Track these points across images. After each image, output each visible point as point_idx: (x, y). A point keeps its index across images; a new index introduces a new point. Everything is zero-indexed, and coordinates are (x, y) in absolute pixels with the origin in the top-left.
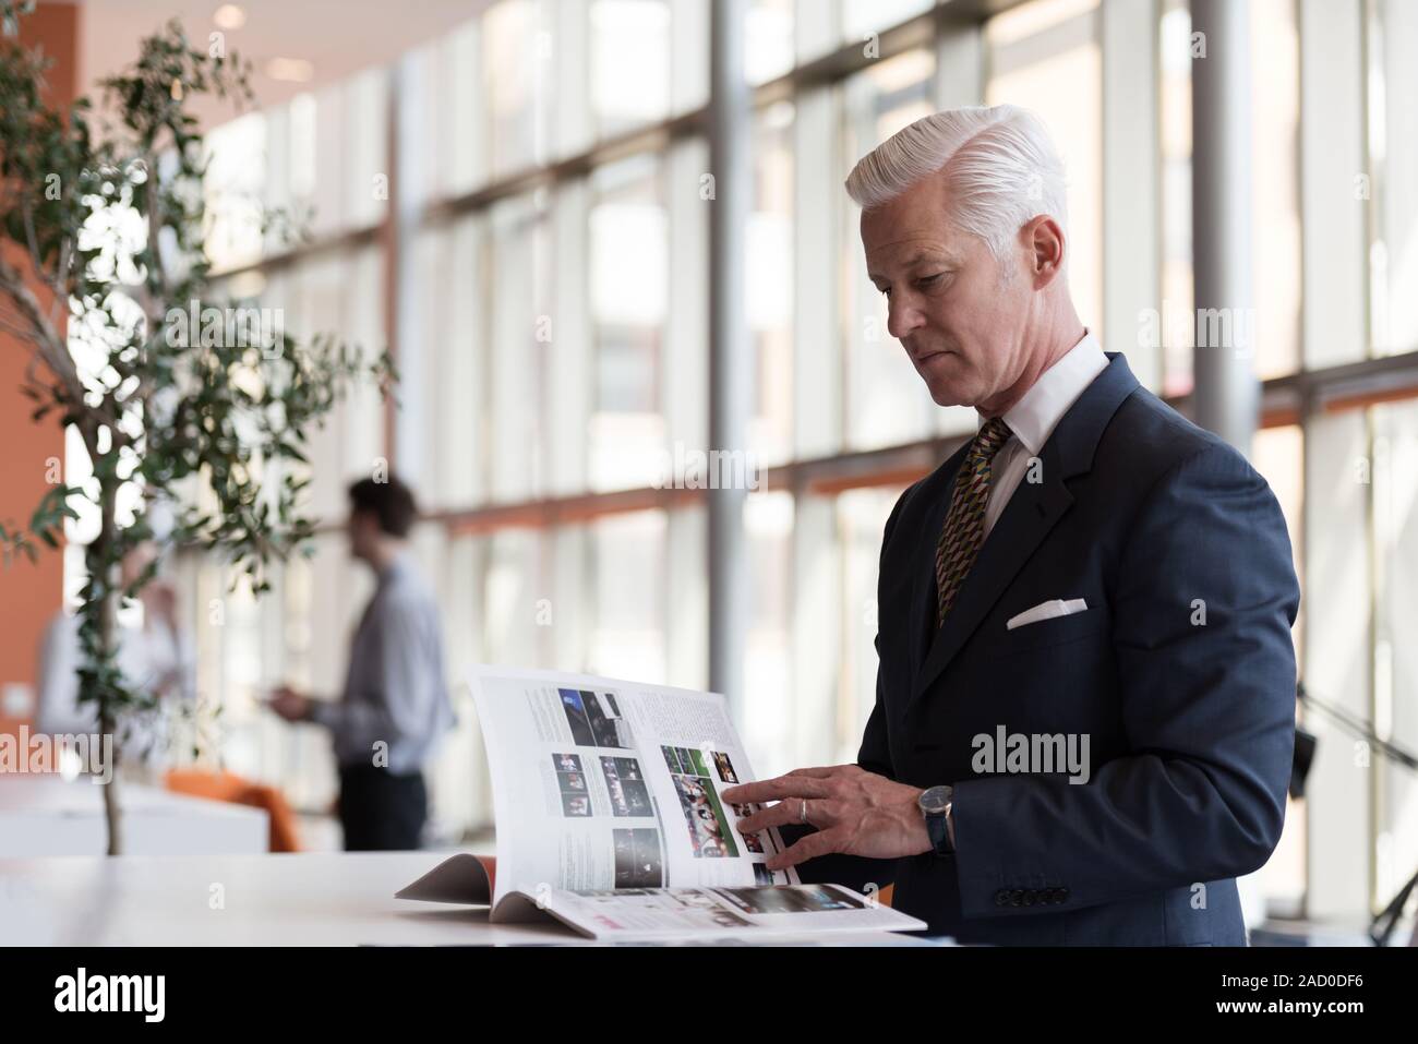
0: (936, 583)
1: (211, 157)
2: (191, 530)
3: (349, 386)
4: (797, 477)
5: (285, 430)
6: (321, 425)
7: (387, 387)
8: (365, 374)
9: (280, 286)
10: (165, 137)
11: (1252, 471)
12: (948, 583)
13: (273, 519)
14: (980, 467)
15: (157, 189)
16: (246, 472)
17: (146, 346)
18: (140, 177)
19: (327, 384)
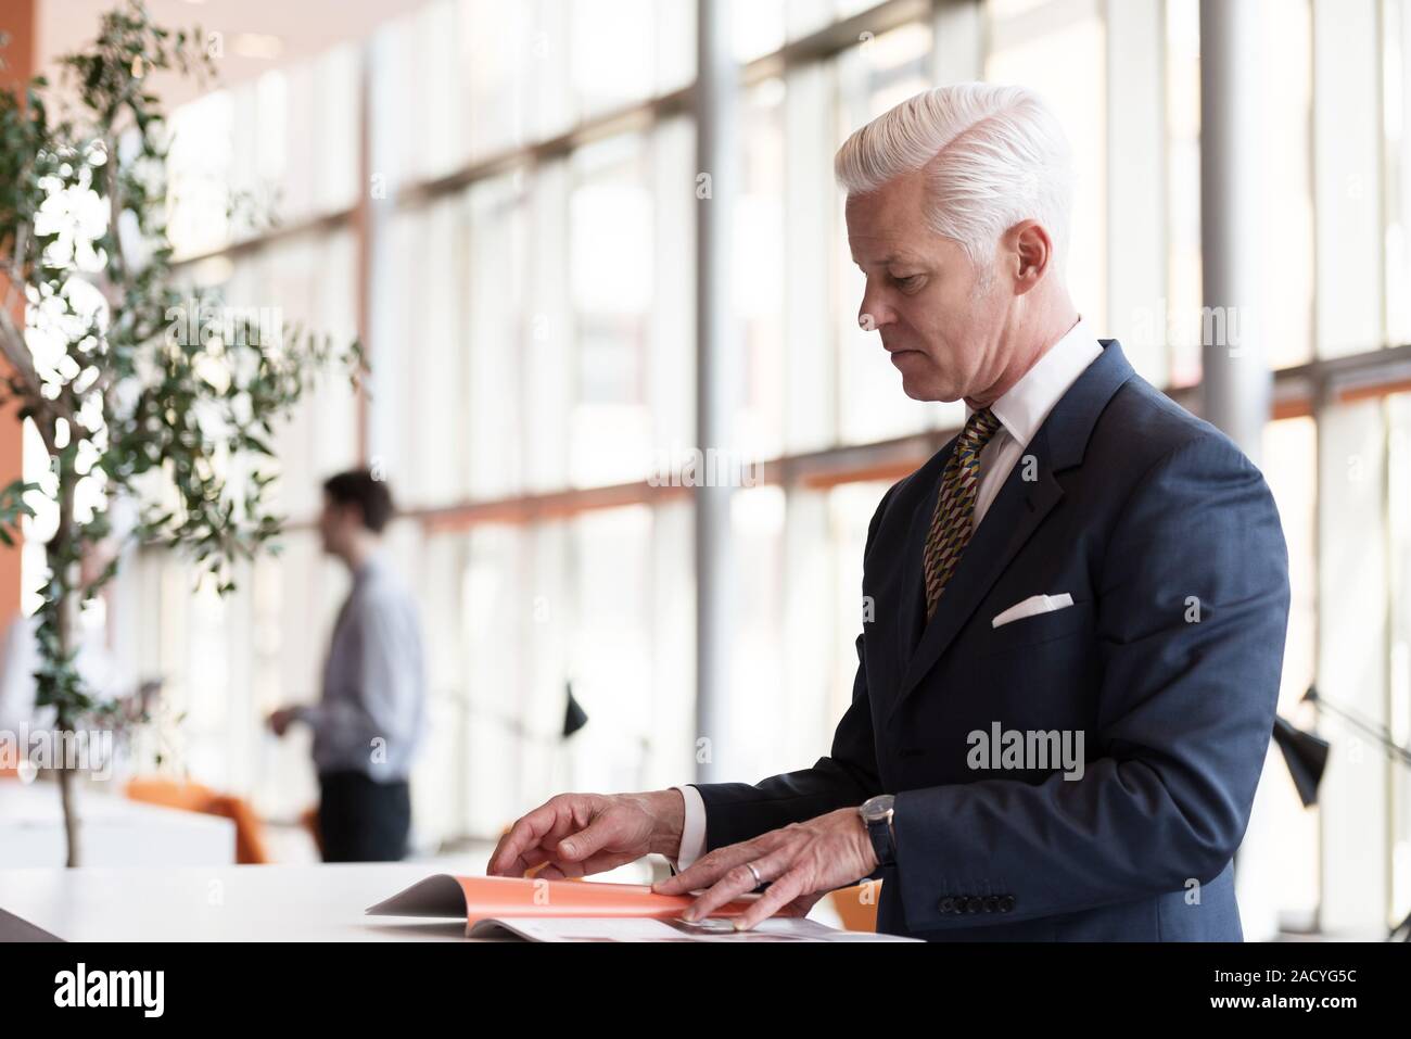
0: (924, 581)
1: (174, 137)
2: (152, 528)
3: (318, 376)
4: (788, 471)
5: (251, 423)
6: (289, 418)
7: (358, 377)
8: (334, 363)
9: (248, 272)
10: (125, 116)
11: (1246, 462)
12: (936, 581)
13: (238, 516)
14: (968, 460)
15: (117, 171)
16: (210, 466)
17: (106, 335)
18: (99, 159)
19: (295, 375)
